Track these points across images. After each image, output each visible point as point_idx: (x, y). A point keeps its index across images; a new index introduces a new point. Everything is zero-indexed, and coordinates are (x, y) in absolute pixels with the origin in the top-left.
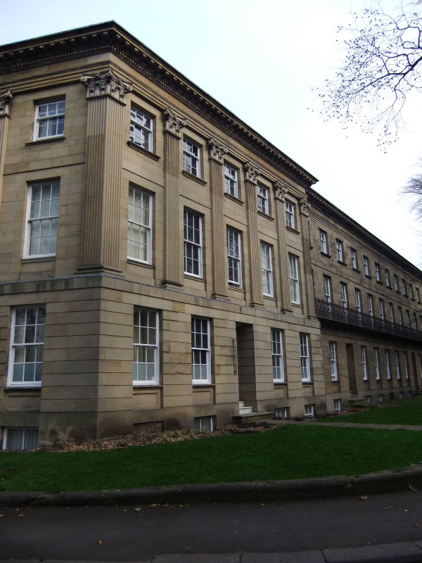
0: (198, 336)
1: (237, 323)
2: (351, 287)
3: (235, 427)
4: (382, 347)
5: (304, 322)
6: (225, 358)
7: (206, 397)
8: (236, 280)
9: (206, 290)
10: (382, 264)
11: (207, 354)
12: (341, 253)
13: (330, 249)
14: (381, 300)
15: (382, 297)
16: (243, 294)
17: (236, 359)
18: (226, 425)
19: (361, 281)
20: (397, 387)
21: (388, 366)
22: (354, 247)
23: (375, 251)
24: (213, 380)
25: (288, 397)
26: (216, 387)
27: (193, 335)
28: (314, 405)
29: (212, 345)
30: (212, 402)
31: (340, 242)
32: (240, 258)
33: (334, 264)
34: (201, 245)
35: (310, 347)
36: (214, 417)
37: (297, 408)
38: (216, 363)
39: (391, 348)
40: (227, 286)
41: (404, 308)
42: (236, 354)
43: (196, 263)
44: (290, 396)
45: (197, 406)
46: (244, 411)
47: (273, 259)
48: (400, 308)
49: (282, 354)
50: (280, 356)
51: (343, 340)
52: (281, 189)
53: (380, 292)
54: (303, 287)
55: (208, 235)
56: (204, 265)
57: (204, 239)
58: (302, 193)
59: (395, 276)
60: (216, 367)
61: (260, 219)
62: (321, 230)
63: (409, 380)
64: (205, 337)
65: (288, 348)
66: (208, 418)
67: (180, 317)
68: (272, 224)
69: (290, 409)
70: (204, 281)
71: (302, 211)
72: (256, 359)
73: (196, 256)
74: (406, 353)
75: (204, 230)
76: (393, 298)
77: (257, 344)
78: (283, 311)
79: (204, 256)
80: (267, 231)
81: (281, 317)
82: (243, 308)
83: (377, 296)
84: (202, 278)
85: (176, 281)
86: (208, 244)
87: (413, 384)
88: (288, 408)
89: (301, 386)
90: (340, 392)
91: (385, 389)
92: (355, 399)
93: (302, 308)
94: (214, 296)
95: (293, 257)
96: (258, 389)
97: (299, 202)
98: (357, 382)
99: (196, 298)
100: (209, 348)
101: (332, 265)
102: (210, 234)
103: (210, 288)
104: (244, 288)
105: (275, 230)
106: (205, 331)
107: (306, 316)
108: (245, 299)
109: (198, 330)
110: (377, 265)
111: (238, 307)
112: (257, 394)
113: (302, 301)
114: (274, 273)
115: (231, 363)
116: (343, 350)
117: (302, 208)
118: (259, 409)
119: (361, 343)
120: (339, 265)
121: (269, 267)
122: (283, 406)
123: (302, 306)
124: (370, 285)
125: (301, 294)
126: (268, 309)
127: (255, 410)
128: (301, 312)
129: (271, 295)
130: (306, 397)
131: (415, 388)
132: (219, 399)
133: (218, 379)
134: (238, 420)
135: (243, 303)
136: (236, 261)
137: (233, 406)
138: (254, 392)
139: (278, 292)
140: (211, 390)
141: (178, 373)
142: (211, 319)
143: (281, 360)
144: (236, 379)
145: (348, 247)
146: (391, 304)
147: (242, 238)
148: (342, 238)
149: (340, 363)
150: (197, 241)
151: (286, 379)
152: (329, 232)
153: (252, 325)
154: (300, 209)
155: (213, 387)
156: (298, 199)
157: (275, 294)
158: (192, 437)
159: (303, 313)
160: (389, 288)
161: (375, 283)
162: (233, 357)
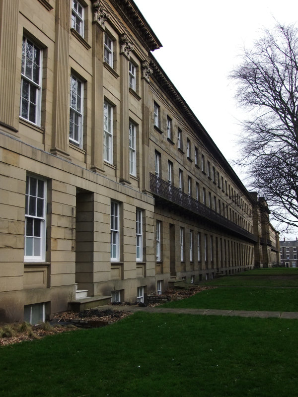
0: (33, 200)
1: (78, 189)
2: (176, 166)
3: (72, 316)
4: (196, 229)
5: (141, 197)
6: (63, 230)
7: (38, 278)
8: (76, 138)
9: (44, 143)
10: (200, 149)
11: (42, 224)
12: (169, 131)
13: (162, 125)
14: (197, 184)
15: (198, 181)
16: (83, 156)
17: (74, 231)
18: (61, 313)
19: (184, 162)
20: (205, 268)
21: (199, 248)
22: (181, 127)
23: (196, 135)
24: (48, 258)
25: (123, 279)
26: (52, 266)
27: (27, 197)
28: (145, 287)
29: (49, 213)
30: (45, 286)
31: (170, 119)
32: (82, 113)
33: (164, 140)
34: (40, 85)
35: (144, 225)
36: (47, 304)
37: (131, 291)
38: (53, 235)
39: (202, 231)
40: (68, 143)
41: (213, 194)
42: (74, 227)
43: (33, 108)
44: (125, 278)
45: (28, 291)
46: (81, 296)
47: (115, 121)
48: (210, 193)
49: (118, 230)
50: (116, 232)
51: (167, 220)
52: (127, 44)
53: (198, 176)
54: (141, 159)
55: (50, 74)
56: (43, 112)
57: (45, 79)
58: (146, 55)
59: (209, 163)
60: (52, 240)
61: (105, 72)
62: (156, 103)
63: (212, 262)
64: (41, 202)
65: (126, 223)
66: (40, 305)
67: (12, 171)
68: (116, 81)
69: (125, 291)
70: (42, 131)
71: (145, 76)
72: (95, 233)
73: (33, 99)
74: (212, 236)
75: (45, 68)
76: (206, 184)
77: (97, 216)
78: (122, 181)
79: (44, 101)
80: (111, 88)
81: (120, 187)
82: (85, 171)
83: (194, 179)
84: (39, 126)
85: (8, 123)
86: (49, 86)
87: (215, 267)
88: (122, 291)
89: (135, 266)
90: (162, 273)
91: (197, 270)
92: (173, 280)
93: (139, 182)
94: (54, 151)
95: (133, 123)
96: (95, 269)
97: (141, 64)
98: (176, 263)
99: (34, 150)
100: (44, 217)
101: (162, 141)
102: (52, 74)
103: (48, 141)
104: (85, 148)
105: (119, 89)
106: (41, 195)
107: (141, 191)
108: (85, 162)
109: (33, 193)
110: (196, 149)
111: (79, 170)
112: (95, 274)
113: (138, 173)
114: (115, 137)
115: (69, 236)
116: (167, 230)
117: (144, 72)
118: (96, 293)
119: (181, 224)
120: (168, 143)
121: (109, 130)
122: (117, 289)
123: (137, 179)
124: (190, 168)
125: (138, 166)
126: (108, 177)
127: (91, 294)
128: (137, 185)
129: (111, 162)
130: (139, 279)
131: (216, 270)
132: (54, 281)
133: (55, 256)
134: (75, 306)
135: (84, 166)
136: (78, 115)
137: (70, 290)
138: (92, 273)
139: (118, 159)
140: (45, 269)
141: (7, 247)
142: (49, 180)
143: (118, 237)
144: (73, 256)
145: (176, 126)
146: (204, 189)
147: (86, 89)
148: (172, 116)
149: (164, 243)
150: (37, 79)
151: (122, 259)
152: (162, 106)
153: (92, 193)
154: (142, 73)
155: (48, 266)
156: (142, 62)
157: (115, 161)
158: (30, 336)
159: (139, 187)
160: (204, 173)
161: (194, 167)
162: (72, 229)
